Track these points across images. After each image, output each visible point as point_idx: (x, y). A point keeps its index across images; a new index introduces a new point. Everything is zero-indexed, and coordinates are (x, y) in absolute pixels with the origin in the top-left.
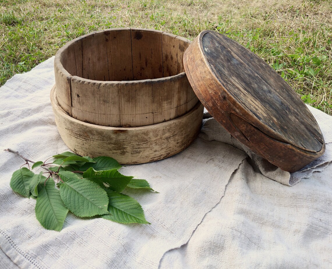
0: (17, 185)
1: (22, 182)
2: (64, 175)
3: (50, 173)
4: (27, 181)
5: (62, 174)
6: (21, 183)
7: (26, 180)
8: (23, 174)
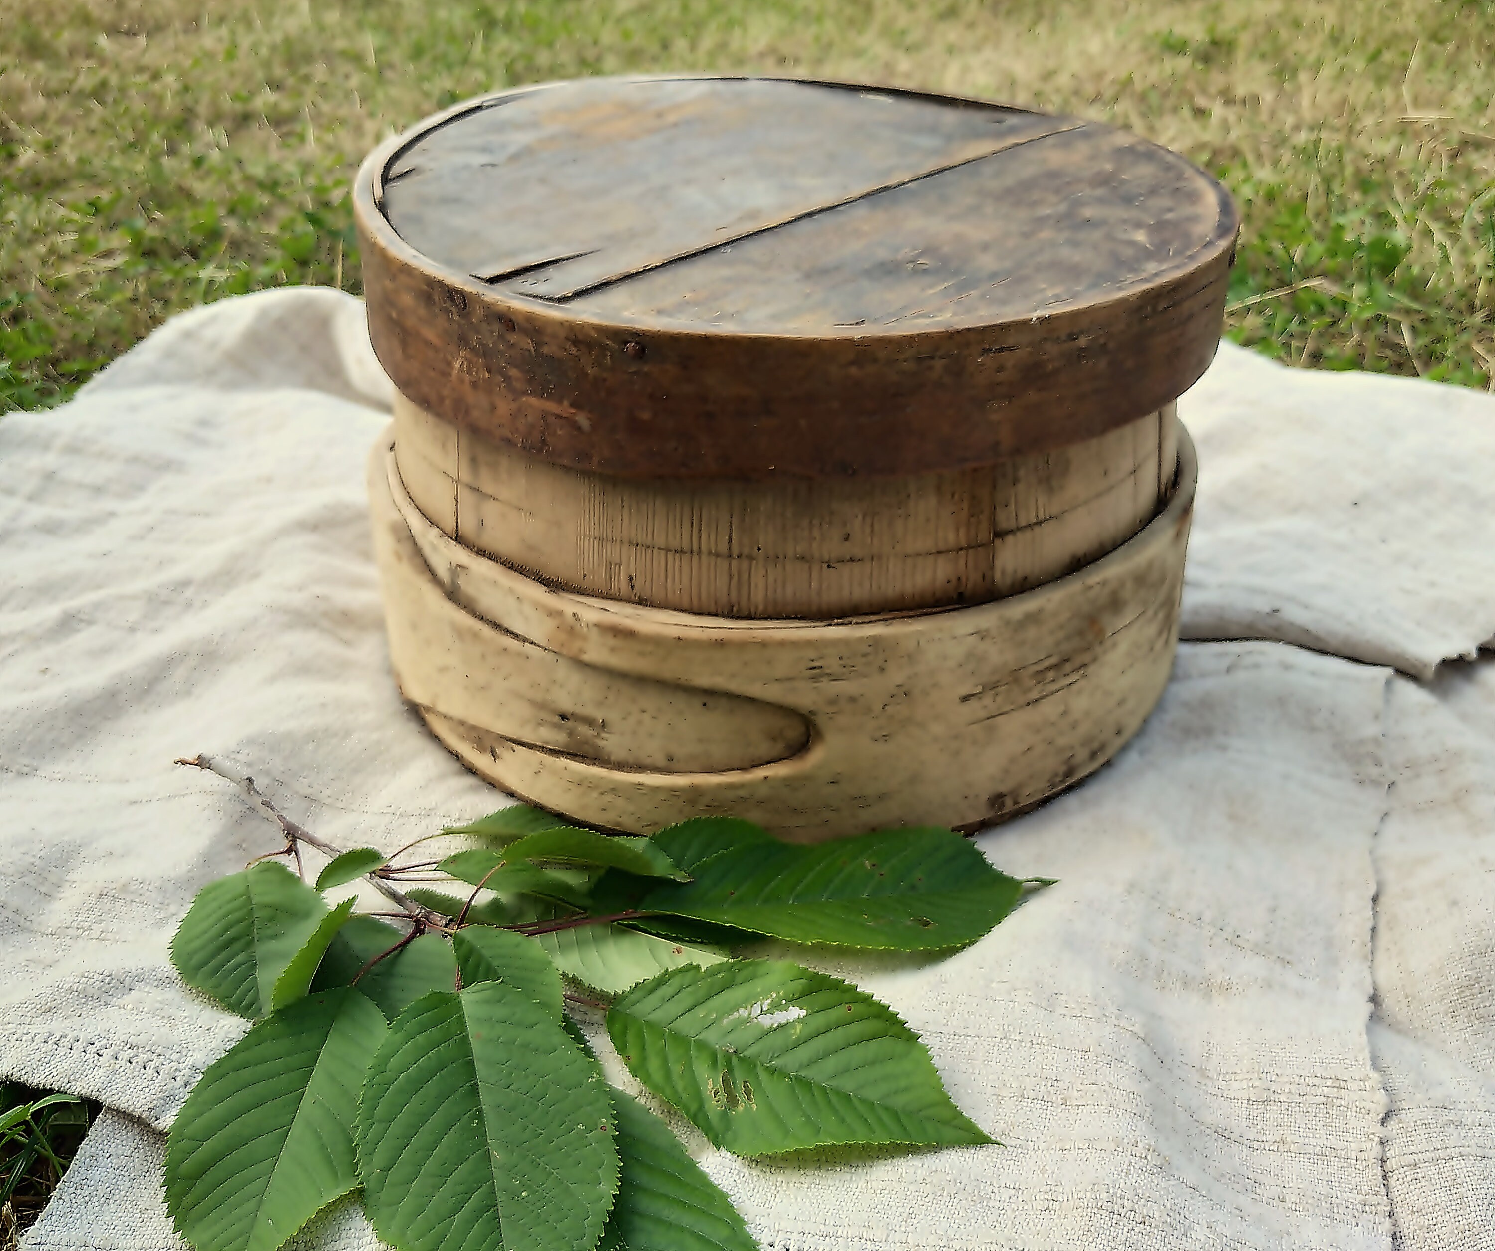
0: (213, 956)
1: (243, 941)
2: (486, 953)
3: (417, 922)
4: (275, 937)
5: (478, 945)
6: (237, 946)
7: (269, 932)
8: (256, 900)
